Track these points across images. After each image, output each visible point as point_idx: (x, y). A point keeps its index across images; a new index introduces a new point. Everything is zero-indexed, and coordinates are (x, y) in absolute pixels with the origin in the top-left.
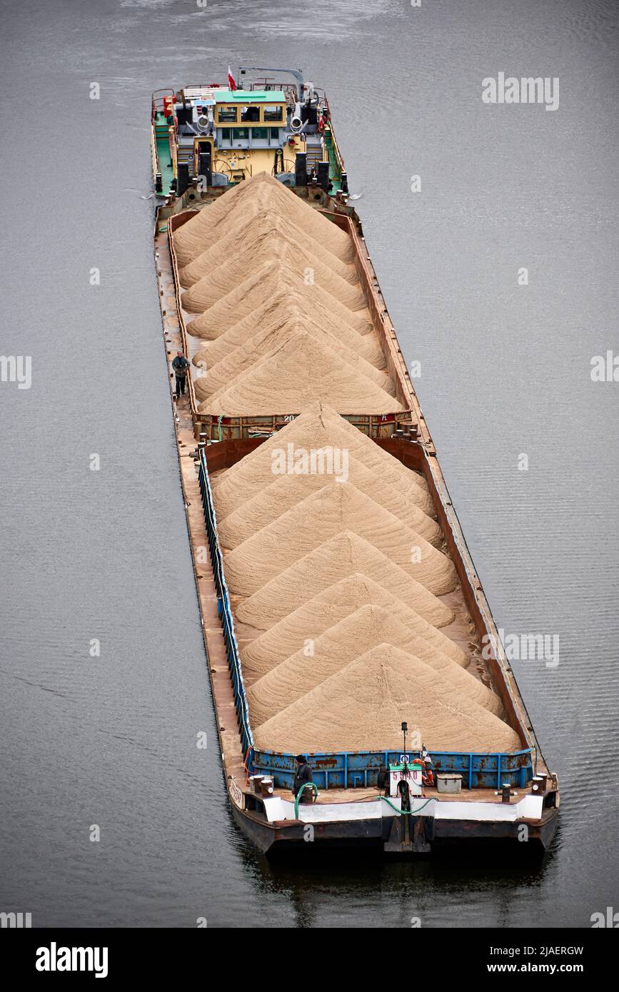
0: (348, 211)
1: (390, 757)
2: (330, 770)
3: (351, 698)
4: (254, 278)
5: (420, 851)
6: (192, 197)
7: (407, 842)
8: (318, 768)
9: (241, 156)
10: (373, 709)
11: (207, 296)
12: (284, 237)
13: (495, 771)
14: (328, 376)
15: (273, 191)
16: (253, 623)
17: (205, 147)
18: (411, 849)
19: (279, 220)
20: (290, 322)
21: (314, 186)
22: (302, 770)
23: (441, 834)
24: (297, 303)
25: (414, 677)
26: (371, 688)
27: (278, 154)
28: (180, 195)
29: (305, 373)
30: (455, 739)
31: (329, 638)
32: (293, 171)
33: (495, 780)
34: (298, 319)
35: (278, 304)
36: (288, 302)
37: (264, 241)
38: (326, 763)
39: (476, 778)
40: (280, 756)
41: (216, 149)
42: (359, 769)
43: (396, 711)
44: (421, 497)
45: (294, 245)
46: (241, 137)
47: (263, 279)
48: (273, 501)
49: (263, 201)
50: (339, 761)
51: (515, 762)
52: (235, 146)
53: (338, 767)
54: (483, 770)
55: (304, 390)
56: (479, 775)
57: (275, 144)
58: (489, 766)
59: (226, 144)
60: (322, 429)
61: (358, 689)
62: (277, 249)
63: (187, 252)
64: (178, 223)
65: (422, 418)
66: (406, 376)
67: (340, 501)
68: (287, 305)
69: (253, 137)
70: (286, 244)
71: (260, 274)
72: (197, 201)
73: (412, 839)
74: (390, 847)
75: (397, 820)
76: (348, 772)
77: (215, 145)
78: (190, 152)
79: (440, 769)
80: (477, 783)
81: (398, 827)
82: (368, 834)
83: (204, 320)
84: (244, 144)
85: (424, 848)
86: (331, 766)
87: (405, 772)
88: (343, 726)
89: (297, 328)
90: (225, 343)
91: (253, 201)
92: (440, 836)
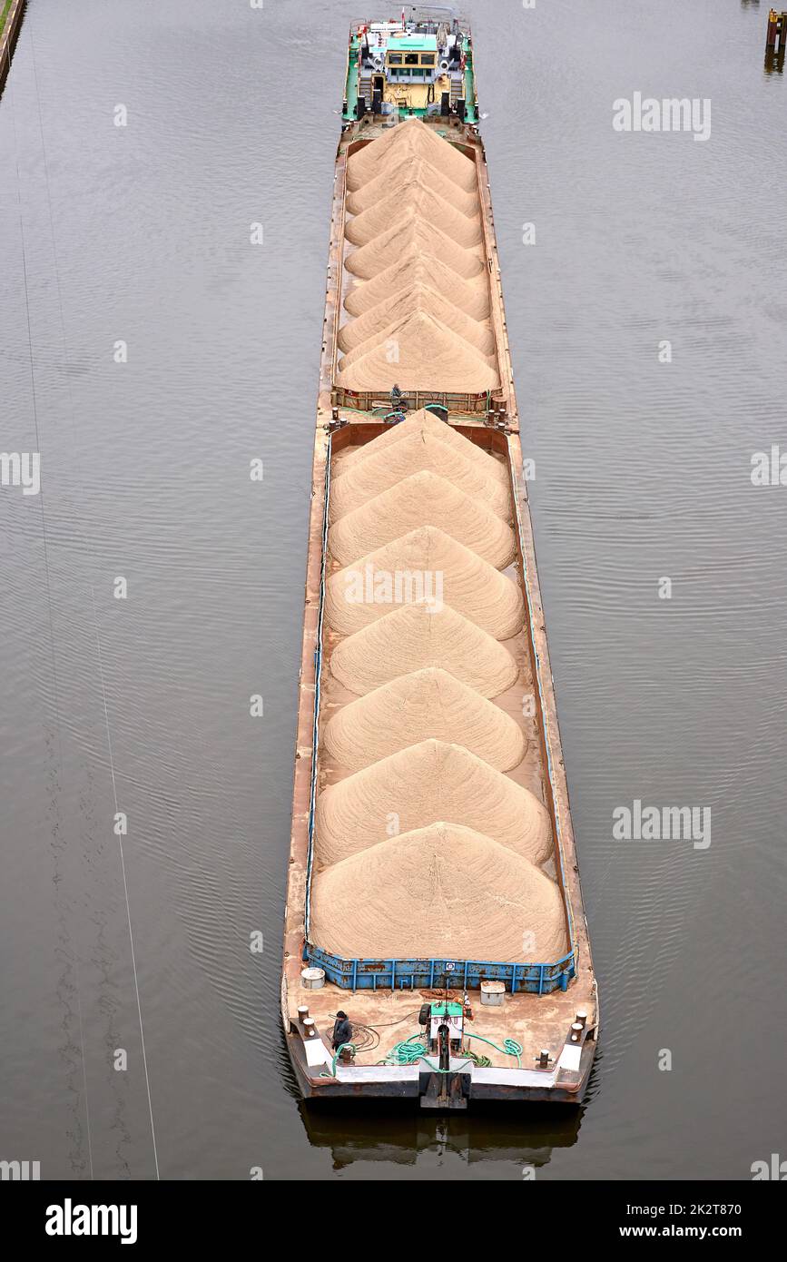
0: (476, 139)
1: (437, 965)
2: (378, 974)
3: (403, 889)
4: (395, 228)
5: (457, 1107)
6: (367, 122)
7: (444, 1096)
8: (367, 971)
9: (404, 88)
10: (423, 906)
11: (363, 230)
12: (423, 188)
13: (537, 979)
14: (437, 358)
15: (420, 134)
16: (342, 680)
17: (379, 82)
18: (446, 1106)
19: (421, 165)
20: (415, 292)
21: (454, 117)
22: (342, 1027)
23: (477, 1096)
24: (424, 265)
25: (465, 866)
26: (423, 881)
27: (431, 87)
28: (359, 119)
29: (420, 354)
30: (500, 939)
31: (395, 771)
32: (440, 103)
33: (538, 986)
34: (420, 290)
35: (409, 265)
36: (418, 263)
37: (407, 190)
38: (374, 967)
39: (519, 984)
40: (330, 955)
41: (387, 82)
42: (407, 974)
43: (446, 909)
44: (501, 500)
45: (429, 193)
46: (405, 75)
47: (402, 230)
48: (377, 520)
49: (413, 142)
50: (387, 965)
51: (557, 969)
52: (400, 81)
53: (385, 972)
54: (526, 978)
55: (418, 370)
56: (522, 982)
57: (428, 80)
58: (531, 976)
59: (393, 79)
60: (423, 443)
61: (411, 880)
62: (416, 197)
63: (356, 179)
64: (353, 150)
65: (512, 383)
66: (504, 328)
67: (427, 549)
68: (417, 266)
69: (413, 75)
70: (424, 192)
71: (399, 226)
72: (370, 125)
73: (449, 1094)
74: (426, 1103)
75: (433, 1075)
76: (395, 976)
77: (386, 79)
78: (369, 83)
79: (484, 976)
80: (520, 988)
81: (435, 1085)
82: (404, 1094)
83: (358, 256)
84: (406, 79)
85: (461, 1104)
86: (380, 970)
87: (446, 1017)
88: (395, 922)
89: (419, 298)
90: (368, 293)
91: (405, 142)
92: (477, 1098)
